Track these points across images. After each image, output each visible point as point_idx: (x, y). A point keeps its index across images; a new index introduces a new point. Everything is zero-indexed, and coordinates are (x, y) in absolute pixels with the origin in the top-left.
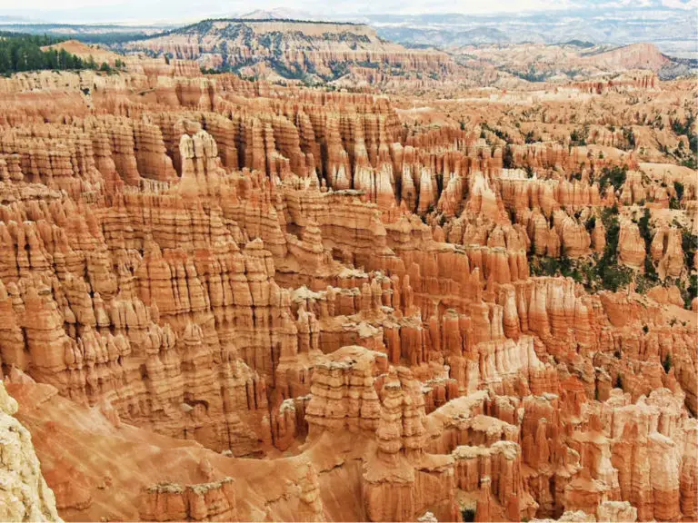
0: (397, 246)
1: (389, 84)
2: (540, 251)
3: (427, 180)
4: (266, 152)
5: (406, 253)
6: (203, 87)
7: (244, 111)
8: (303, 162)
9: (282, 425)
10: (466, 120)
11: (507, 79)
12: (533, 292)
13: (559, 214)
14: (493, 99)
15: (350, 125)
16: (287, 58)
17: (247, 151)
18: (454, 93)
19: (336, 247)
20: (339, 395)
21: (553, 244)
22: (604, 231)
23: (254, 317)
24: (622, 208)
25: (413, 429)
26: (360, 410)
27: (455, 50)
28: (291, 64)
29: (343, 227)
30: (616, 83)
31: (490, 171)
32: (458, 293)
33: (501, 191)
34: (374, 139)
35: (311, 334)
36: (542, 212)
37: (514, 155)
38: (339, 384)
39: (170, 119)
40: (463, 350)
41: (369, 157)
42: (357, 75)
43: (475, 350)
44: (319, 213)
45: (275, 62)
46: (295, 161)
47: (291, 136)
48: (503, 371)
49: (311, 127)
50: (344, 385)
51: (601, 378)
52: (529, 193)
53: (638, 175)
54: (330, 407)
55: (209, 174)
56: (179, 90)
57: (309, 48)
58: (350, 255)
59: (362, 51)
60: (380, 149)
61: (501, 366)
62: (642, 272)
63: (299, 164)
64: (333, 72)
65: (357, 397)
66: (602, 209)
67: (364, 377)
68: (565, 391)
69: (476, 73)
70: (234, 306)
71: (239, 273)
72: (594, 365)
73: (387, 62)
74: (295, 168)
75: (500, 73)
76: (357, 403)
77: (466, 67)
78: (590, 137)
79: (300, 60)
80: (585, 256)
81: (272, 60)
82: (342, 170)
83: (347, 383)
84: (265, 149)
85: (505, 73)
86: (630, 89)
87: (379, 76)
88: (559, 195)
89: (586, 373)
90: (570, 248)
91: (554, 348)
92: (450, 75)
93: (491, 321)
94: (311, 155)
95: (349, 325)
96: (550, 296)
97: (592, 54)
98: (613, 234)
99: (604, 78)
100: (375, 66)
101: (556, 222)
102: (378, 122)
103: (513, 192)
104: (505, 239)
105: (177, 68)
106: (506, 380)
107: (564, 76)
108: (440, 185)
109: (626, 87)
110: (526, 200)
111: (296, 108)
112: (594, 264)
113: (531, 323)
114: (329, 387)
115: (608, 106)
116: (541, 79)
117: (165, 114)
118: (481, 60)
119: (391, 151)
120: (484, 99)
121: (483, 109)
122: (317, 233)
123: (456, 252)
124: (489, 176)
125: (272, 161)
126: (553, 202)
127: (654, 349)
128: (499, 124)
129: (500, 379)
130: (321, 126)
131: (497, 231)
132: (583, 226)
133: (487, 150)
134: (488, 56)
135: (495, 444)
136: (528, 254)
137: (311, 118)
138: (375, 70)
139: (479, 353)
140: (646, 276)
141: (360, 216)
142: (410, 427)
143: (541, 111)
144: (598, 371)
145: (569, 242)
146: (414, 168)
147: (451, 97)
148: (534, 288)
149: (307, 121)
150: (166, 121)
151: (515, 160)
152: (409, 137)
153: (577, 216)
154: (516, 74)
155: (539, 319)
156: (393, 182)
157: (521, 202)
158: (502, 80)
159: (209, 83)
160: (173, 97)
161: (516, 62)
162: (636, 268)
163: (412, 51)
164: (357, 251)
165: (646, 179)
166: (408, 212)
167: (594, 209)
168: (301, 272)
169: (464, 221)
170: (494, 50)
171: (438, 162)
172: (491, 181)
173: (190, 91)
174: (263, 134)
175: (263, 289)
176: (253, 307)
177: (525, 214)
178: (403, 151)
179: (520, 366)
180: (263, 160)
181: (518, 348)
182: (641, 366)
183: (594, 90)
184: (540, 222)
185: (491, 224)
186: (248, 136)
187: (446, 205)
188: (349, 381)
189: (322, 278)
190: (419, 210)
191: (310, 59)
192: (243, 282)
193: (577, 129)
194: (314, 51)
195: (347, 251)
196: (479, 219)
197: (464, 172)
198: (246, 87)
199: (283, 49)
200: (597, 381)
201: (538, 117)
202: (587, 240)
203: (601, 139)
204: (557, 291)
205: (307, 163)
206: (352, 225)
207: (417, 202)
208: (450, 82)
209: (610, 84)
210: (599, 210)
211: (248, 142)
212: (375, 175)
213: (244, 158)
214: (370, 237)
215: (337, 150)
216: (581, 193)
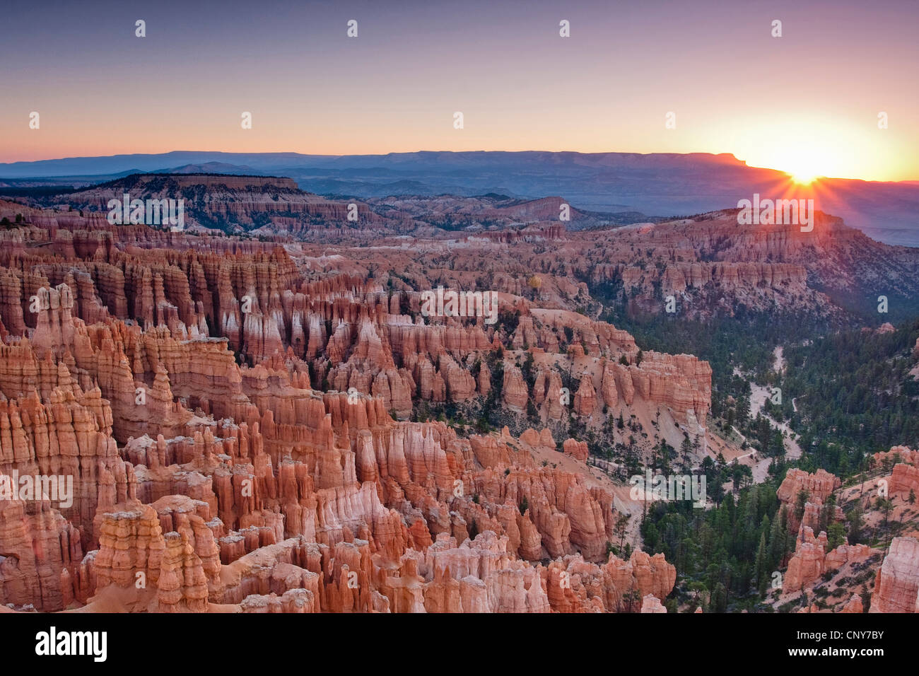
0: (254, 392)
1: (309, 232)
2: (426, 394)
3: (316, 325)
4: (155, 301)
5: (262, 399)
6: (100, 240)
7: (138, 262)
8: (192, 310)
9: (83, 577)
10: (374, 267)
11: (425, 229)
12: (391, 437)
13: (446, 360)
14: (405, 246)
15: (242, 274)
16: (211, 209)
17: (137, 300)
18: (370, 242)
19: (193, 394)
20: (126, 546)
21: (439, 387)
22: (489, 375)
23: (80, 467)
24: (508, 353)
25: (194, 579)
26: (147, 560)
27: (377, 201)
28: (213, 214)
29: (202, 374)
30: (525, 233)
31: (378, 317)
32: (310, 439)
33: (390, 336)
34: (265, 287)
35: (128, 483)
36: (430, 356)
37: (411, 301)
38: (125, 535)
39: (62, 270)
40: (300, 497)
41: (259, 304)
42: (278, 224)
43: (313, 496)
44: (177, 361)
45: (198, 213)
46: (185, 308)
47: (181, 285)
48: (344, 518)
49: (203, 276)
50: (131, 535)
51: (456, 523)
52: (417, 338)
53: (530, 320)
54: (116, 559)
55: (64, 324)
56: (77, 243)
57: (232, 200)
58: (207, 402)
59: (285, 202)
60: (271, 296)
61: (342, 512)
62: (526, 416)
63: (188, 312)
64: (254, 221)
65: (144, 547)
66: (488, 353)
67: (151, 526)
68: (411, 537)
69: (394, 222)
70: (60, 456)
71: (66, 423)
72: (451, 509)
73: (308, 212)
74: (184, 317)
75: (418, 222)
76: (144, 553)
77: (385, 217)
78: (495, 284)
79: (223, 211)
80: (471, 399)
81: (195, 211)
82: (232, 317)
83: (134, 533)
84: (155, 297)
85: (424, 223)
86: (538, 239)
87: (300, 225)
88: (446, 340)
89: (441, 518)
90: (456, 392)
91: (412, 493)
92: (369, 224)
93: (343, 468)
94: (200, 303)
95: (179, 473)
96: (408, 441)
97: (508, 206)
98: (498, 378)
99: (513, 228)
100: (296, 215)
101: (442, 365)
102: (269, 270)
103: (401, 337)
104: (390, 384)
105: (91, 221)
106: (346, 527)
107: (479, 226)
108: (329, 330)
109: (534, 237)
110: (412, 345)
111: (190, 258)
112: (480, 408)
113: (390, 469)
114: (116, 538)
115: (515, 254)
116: (457, 228)
117: (59, 266)
118: (401, 210)
119: (281, 299)
120: (396, 248)
121: (395, 256)
122: (165, 381)
123: (313, 398)
124: (378, 322)
125: (160, 309)
126: (440, 348)
127: (513, 492)
128: (406, 270)
129: (340, 527)
130: (214, 275)
131: (382, 376)
132: (467, 370)
133: (384, 298)
134: (408, 207)
135: (287, 592)
136: (413, 398)
137: (204, 267)
138: (295, 219)
139: (317, 500)
140: (529, 419)
141: (218, 364)
142: (191, 577)
143: (451, 258)
144: (453, 516)
145: (454, 387)
146: (304, 314)
147: (366, 245)
148: (392, 433)
149: (200, 271)
150: (59, 272)
151: (412, 306)
152: (304, 285)
153: (464, 360)
154: (433, 224)
155: (398, 465)
156: (284, 328)
157: (409, 346)
158: (420, 229)
159: (106, 236)
160: (70, 250)
161: (435, 213)
162: (519, 411)
163: (333, 202)
164: (214, 398)
165: (537, 324)
166: (294, 358)
167: (480, 354)
168: (150, 421)
169: (351, 366)
170: (415, 201)
171: (328, 309)
172: (379, 326)
173: (88, 243)
174: (153, 283)
175: (90, 438)
176: (80, 457)
177: (412, 358)
178: (294, 298)
179: (363, 512)
180: (151, 308)
181: (361, 494)
182: (497, 509)
183: (504, 239)
184: (426, 366)
185: (377, 369)
186: (139, 285)
187: (334, 350)
188: (137, 531)
189: (170, 426)
190: (308, 355)
191: (232, 210)
192: (69, 432)
193: (482, 276)
194: (237, 202)
195: (204, 399)
196: (365, 364)
197: (353, 318)
198: (159, 237)
199: (206, 201)
200: (452, 525)
201: (448, 264)
202: (471, 383)
203: (505, 286)
204: (417, 436)
205: (197, 311)
206: (209, 372)
207: (306, 348)
208: (369, 231)
209: (519, 234)
210: (484, 354)
211: (138, 291)
212: (263, 323)
213: (134, 307)
214: (227, 384)
215: (228, 297)
216: (469, 338)
